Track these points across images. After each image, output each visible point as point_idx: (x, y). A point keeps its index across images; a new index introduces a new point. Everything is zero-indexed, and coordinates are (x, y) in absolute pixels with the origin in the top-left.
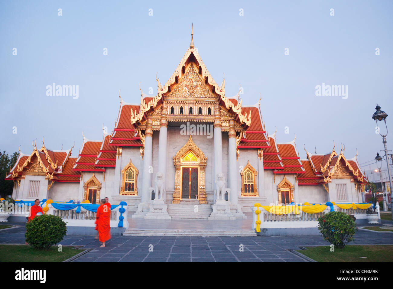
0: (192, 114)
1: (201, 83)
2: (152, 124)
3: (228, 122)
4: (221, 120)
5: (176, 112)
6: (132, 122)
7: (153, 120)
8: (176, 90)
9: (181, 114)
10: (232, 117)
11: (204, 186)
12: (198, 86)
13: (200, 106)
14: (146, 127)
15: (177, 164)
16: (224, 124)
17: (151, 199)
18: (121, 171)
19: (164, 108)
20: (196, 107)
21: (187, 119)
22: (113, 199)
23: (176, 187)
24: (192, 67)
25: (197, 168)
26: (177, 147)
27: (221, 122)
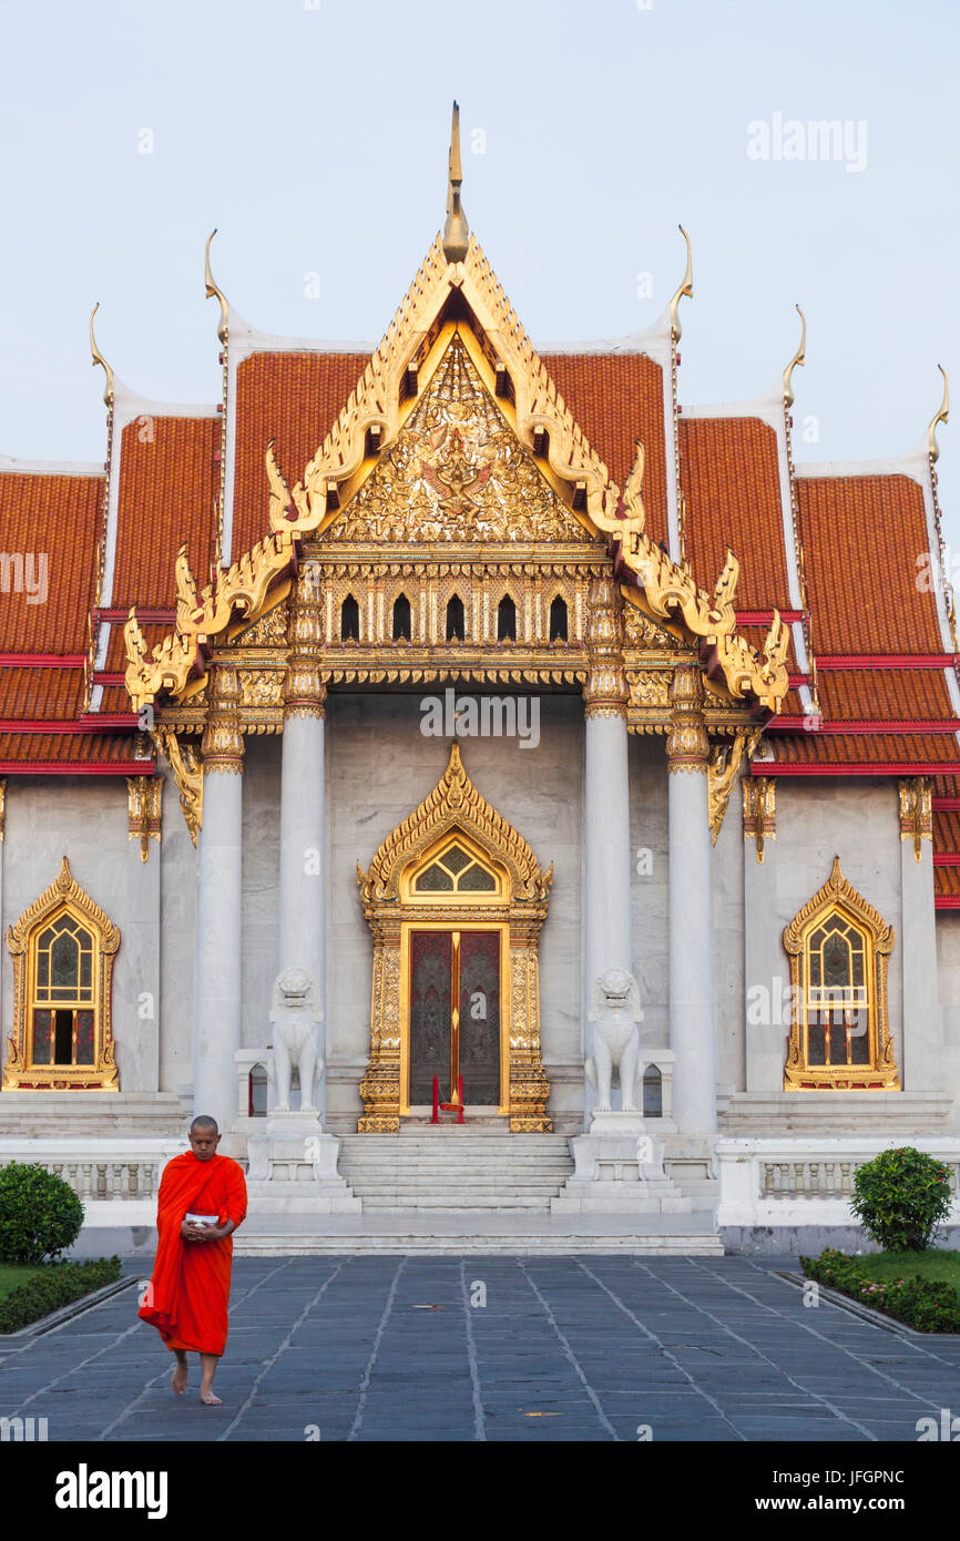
0: (461, 636)
1: (509, 453)
2: (237, 698)
3: (664, 679)
4: (624, 672)
5: (371, 628)
6: (134, 698)
7: (243, 675)
8: (369, 500)
9: (402, 640)
10: (688, 648)
11: (533, 1033)
12: (496, 470)
13: (507, 587)
14: (206, 716)
15: (380, 913)
16: (639, 691)
17: (247, 1113)
19: (304, 606)
20: (486, 596)
21: (431, 665)
23: (375, 1042)
24: (457, 358)
25: (496, 934)
26: (376, 814)
27: (627, 684)
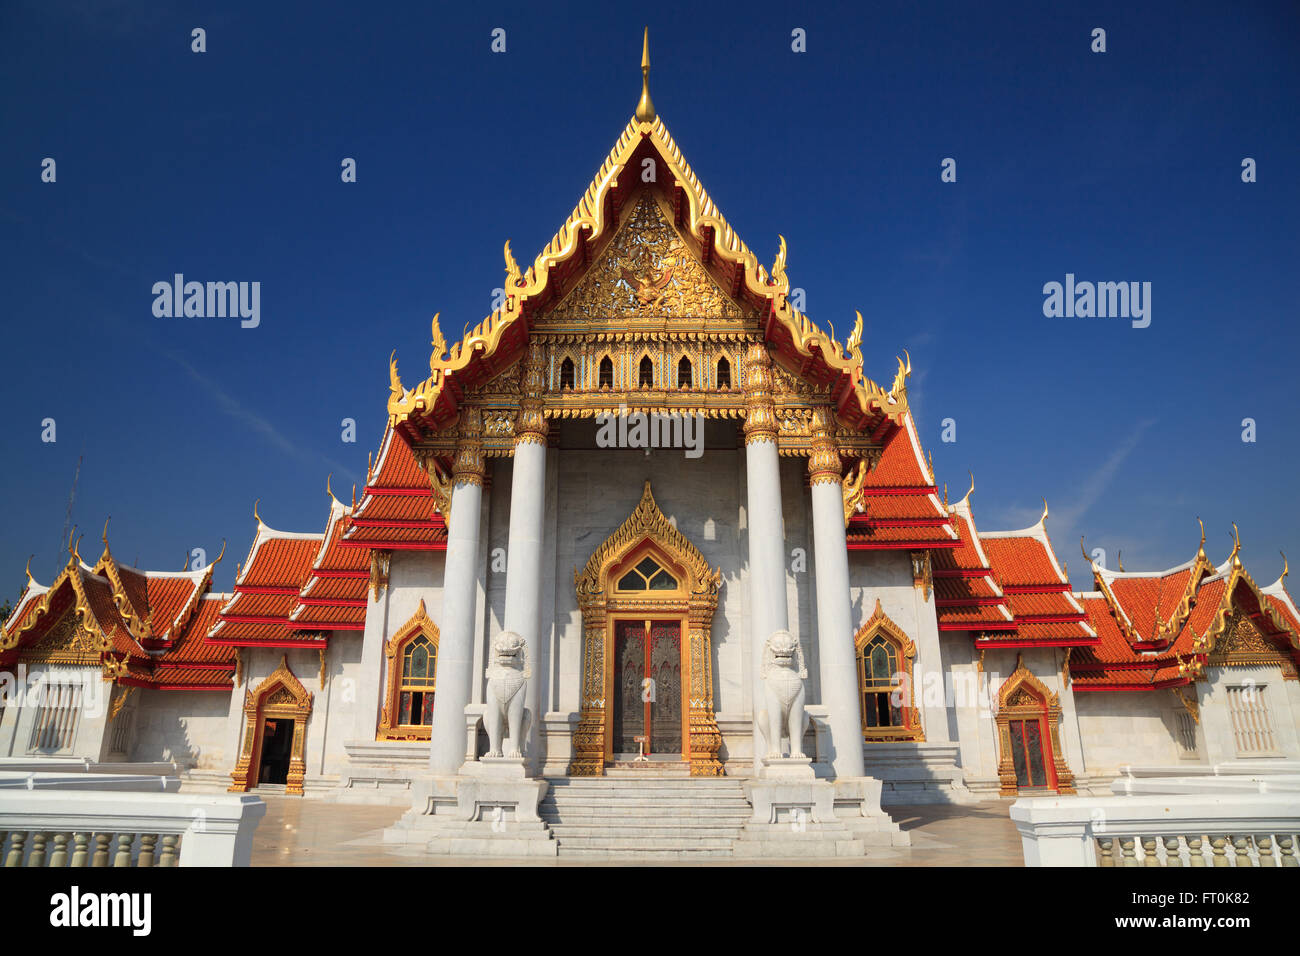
0: (650, 383)
1: (685, 262)
2: (480, 431)
3: (805, 415)
4: (775, 411)
5: (582, 380)
6: (393, 417)
7: (486, 414)
8: (583, 294)
9: (607, 387)
10: (822, 391)
11: (708, 695)
13: (685, 351)
14: (456, 443)
15: (591, 603)
16: (786, 425)
17: (472, 756)
18: (385, 643)
19: (533, 365)
20: (669, 357)
22: (352, 756)
23: (586, 702)
24: (648, 203)
25: (677, 624)
26: (589, 533)
27: (778, 419)
